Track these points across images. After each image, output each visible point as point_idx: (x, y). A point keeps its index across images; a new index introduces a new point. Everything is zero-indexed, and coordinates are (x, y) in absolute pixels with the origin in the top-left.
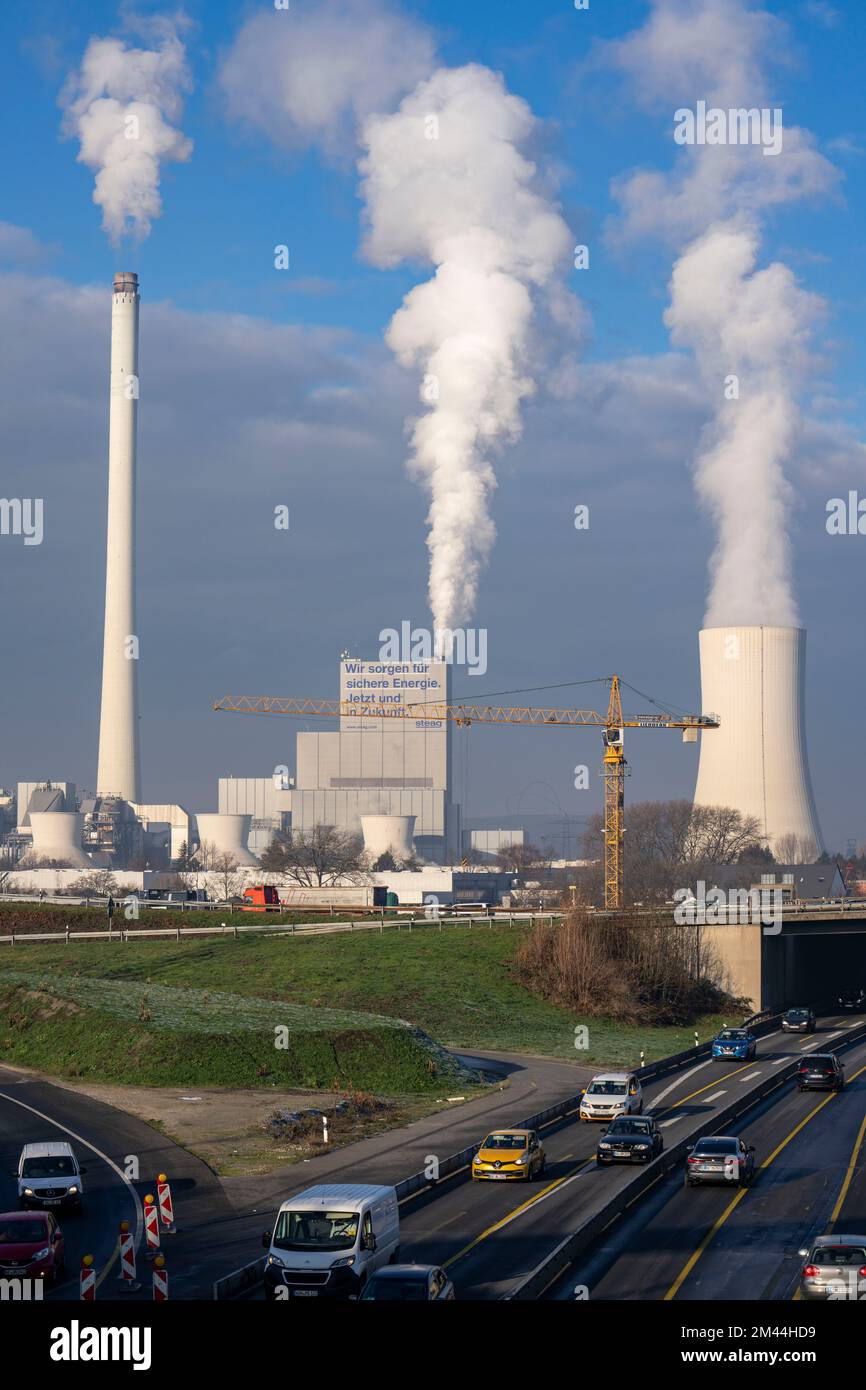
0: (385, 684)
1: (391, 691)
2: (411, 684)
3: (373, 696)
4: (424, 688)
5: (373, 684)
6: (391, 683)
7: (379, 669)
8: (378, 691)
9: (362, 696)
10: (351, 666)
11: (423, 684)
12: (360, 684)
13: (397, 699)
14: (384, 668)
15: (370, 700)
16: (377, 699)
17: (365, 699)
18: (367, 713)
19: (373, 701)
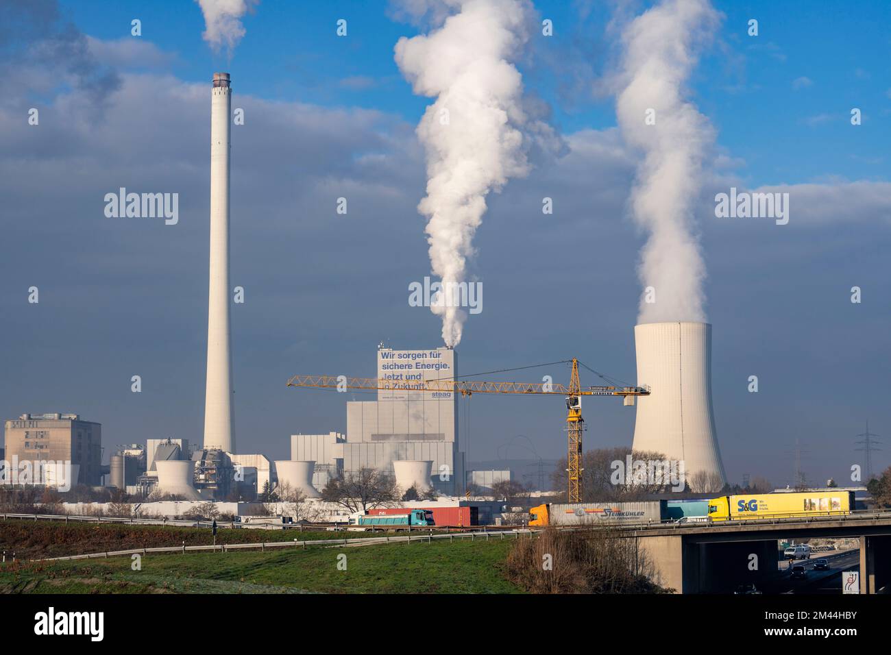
0: (410, 366)
1: (414, 371)
2: (428, 366)
3: (401, 375)
4: (437, 369)
5: (401, 367)
6: (414, 366)
7: (405, 356)
8: (405, 371)
9: (393, 375)
10: (385, 354)
11: (437, 366)
12: (392, 367)
13: (418, 377)
14: (409, 355)
15: (399, 378)
16: (404, 378)
17: (395, 377)
18: (397, 387)
19: (402, 379)
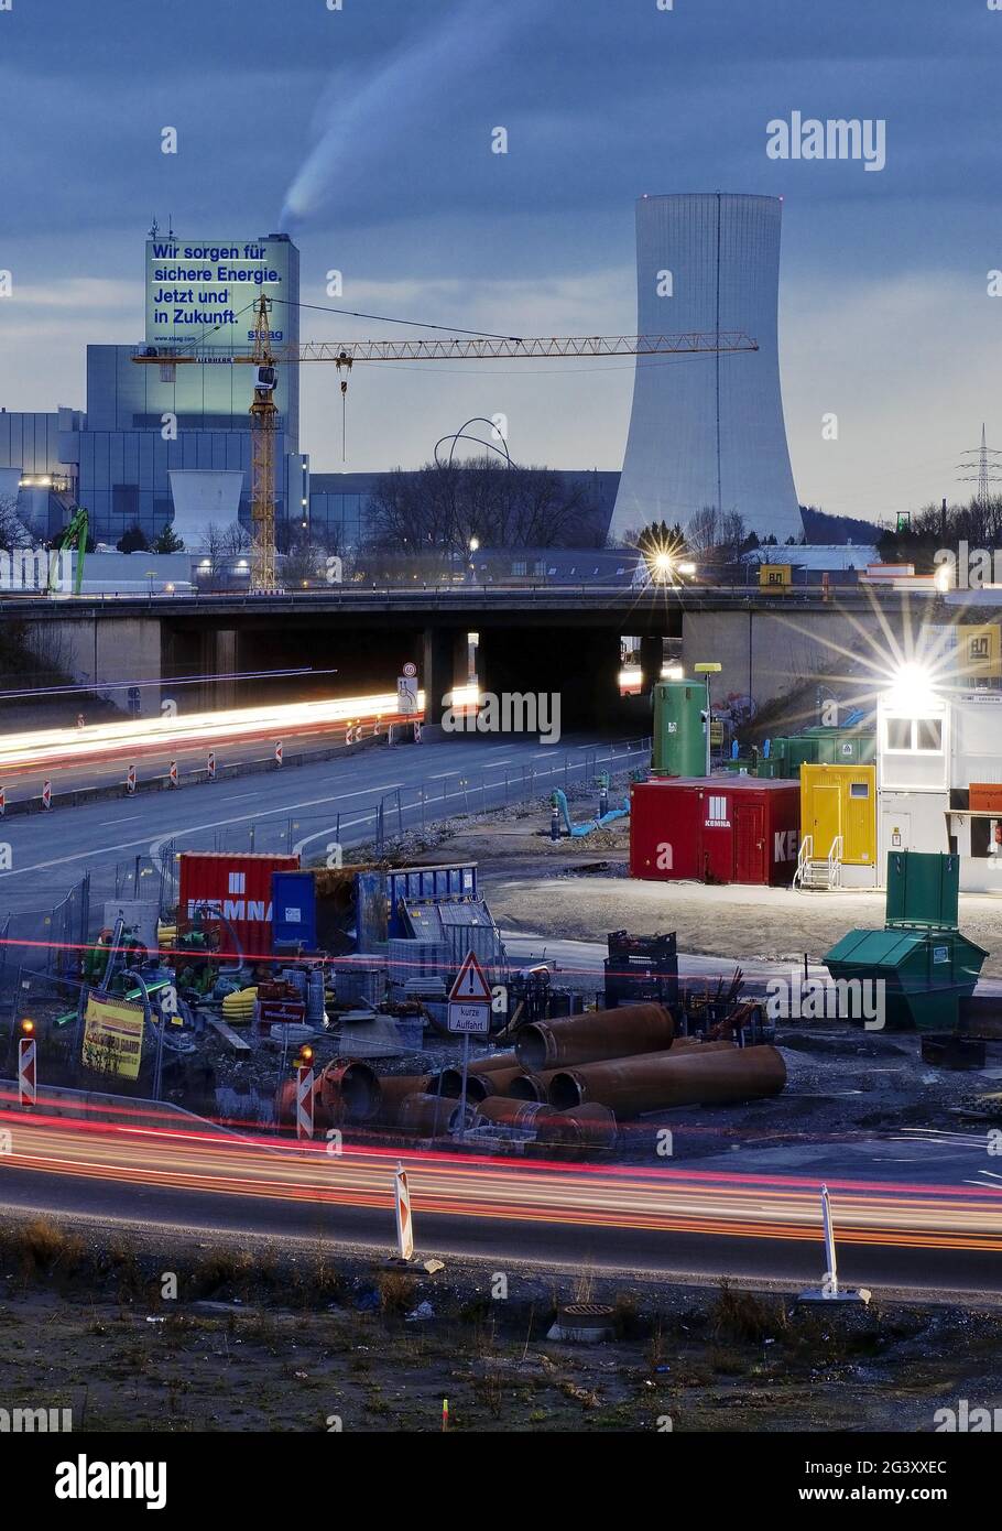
0: (207, 275)
1: (215, 285)
2: (242, 276)
3: (190, 293)
4: (259, 281)
5: (191, 275)
6: (215, 274)
7: (198, 253)
8: (199, 285)
9: (176, 293)
10: (161, 247)
11: (258, 275)
12: (172, 275)
13: (223, 298)
14: (205, 251)
15: (187, 298)
16: (195, 297)
17: (179, 297)
18: (182, 318)
19: (191, 301)
